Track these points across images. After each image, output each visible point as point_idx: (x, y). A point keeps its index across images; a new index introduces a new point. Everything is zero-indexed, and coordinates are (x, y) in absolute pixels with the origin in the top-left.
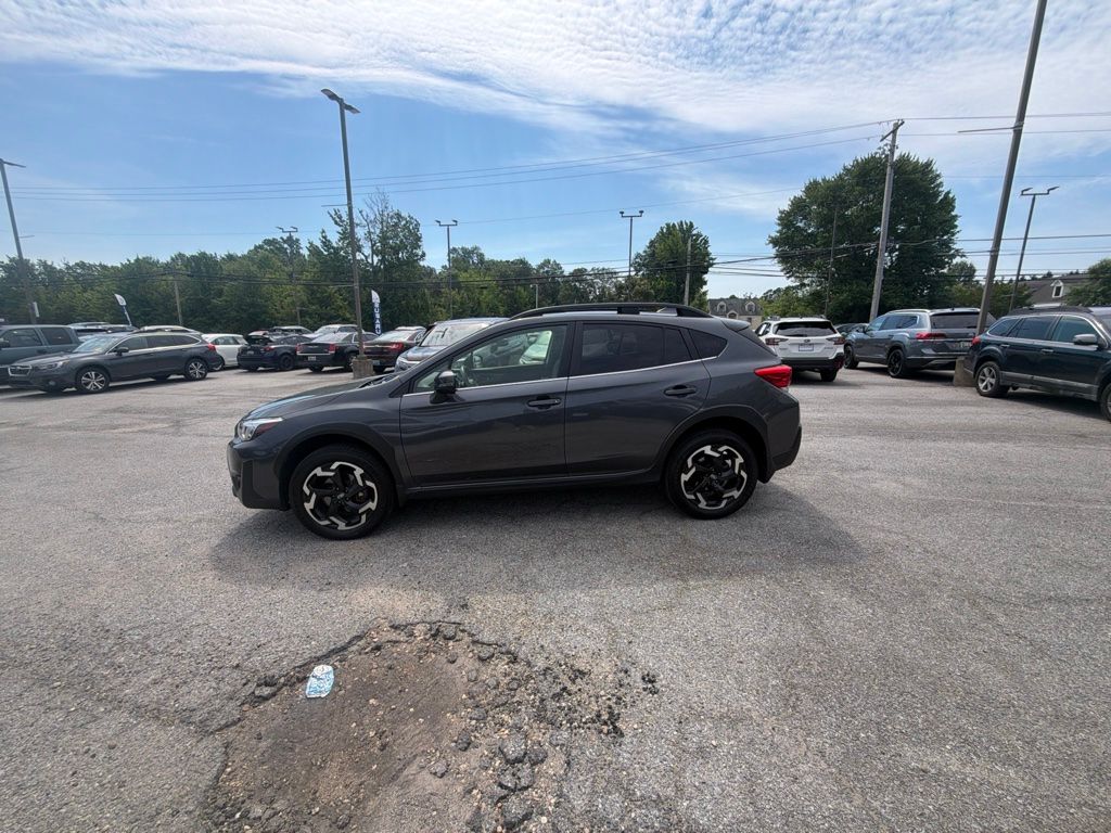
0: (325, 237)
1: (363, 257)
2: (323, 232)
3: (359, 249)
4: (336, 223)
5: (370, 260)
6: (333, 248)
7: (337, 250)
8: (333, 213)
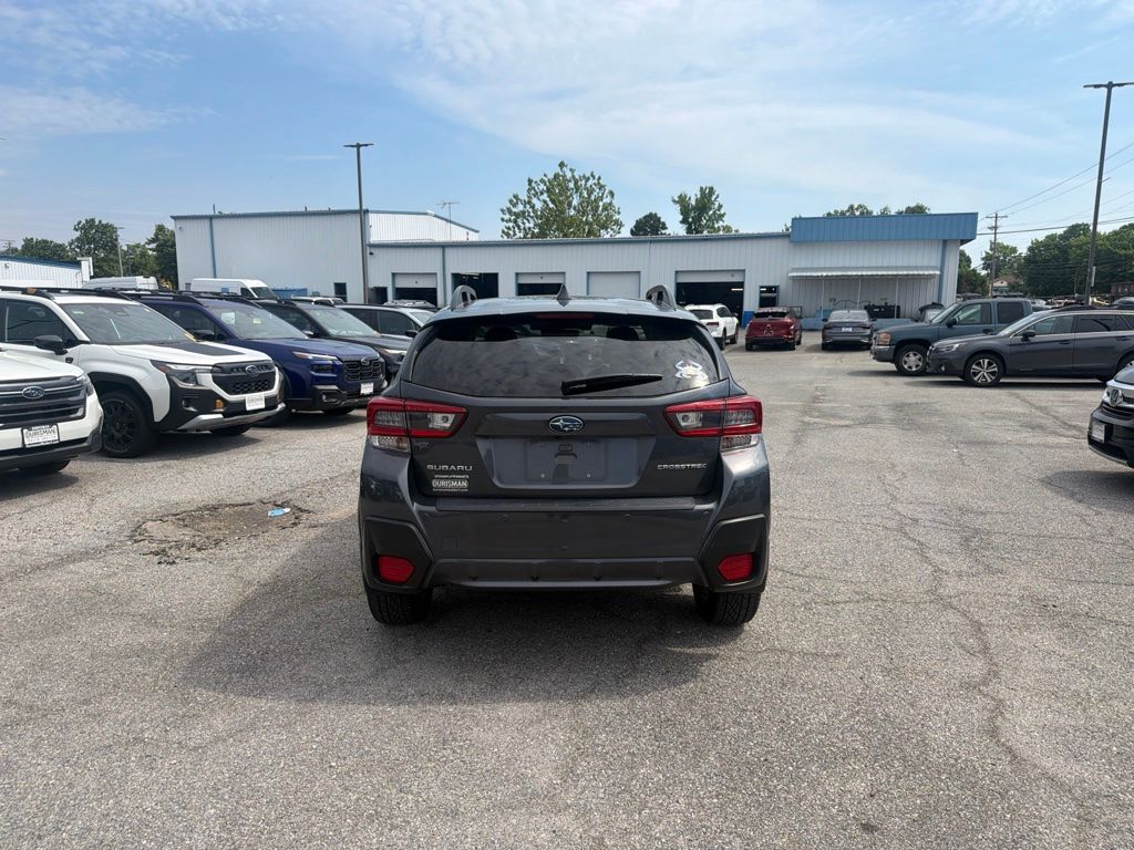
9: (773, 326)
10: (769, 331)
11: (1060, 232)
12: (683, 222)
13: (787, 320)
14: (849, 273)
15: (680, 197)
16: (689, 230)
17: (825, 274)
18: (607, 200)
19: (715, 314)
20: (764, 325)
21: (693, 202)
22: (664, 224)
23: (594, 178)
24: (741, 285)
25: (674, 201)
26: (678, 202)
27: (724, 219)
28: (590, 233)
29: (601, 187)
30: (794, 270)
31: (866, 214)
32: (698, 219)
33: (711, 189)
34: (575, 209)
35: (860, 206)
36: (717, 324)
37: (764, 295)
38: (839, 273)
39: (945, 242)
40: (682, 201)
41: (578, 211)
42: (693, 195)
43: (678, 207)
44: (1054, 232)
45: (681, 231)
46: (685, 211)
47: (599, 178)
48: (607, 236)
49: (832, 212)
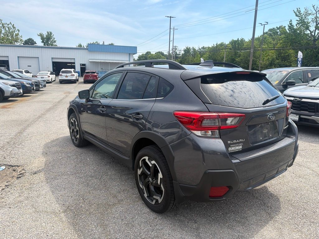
0: (291, 24)
1: (309, 32)
2: (291, 21)
3: (307, 28)
4: (297, 15)
5: (313, 34)
6: (294, 29)
7: (295, 30)
8: (296, 10)
9: (92, 76)
10: (91, 78)
11: (145, 53)
12: (42, 42)
13: (95, 74)
14: (107, 61)
15: (40, 34)
16: (45, 45)
17: (100, 61)
18: (17, 32)
19: (73, 72)
20: (89, 76)
21: (45, 36)
22: (35, 42)
23: (11, 24)
24: (74, 63)
25: (38, 35)
26: (40, 36)
27: (56, 42)
28: (11, 43)
29: (14, 28)
30: (90, 59)
31: (98, 44)
32: (47, 42)
33: (51, 32)
34: (3, 34)
35: (96, 42)
36: (74, 75)
37: (81, 66)
38: (104, 61)
39: (130, 54)
40: (41, 35)
41: (5, 35)
42: (45, 34)
43: (40, 37)
44: (143, 53)
45: (42, 44)
46: (43, 38)
47: (13, 25)
48: (18, 44)
49: (89, 43)
